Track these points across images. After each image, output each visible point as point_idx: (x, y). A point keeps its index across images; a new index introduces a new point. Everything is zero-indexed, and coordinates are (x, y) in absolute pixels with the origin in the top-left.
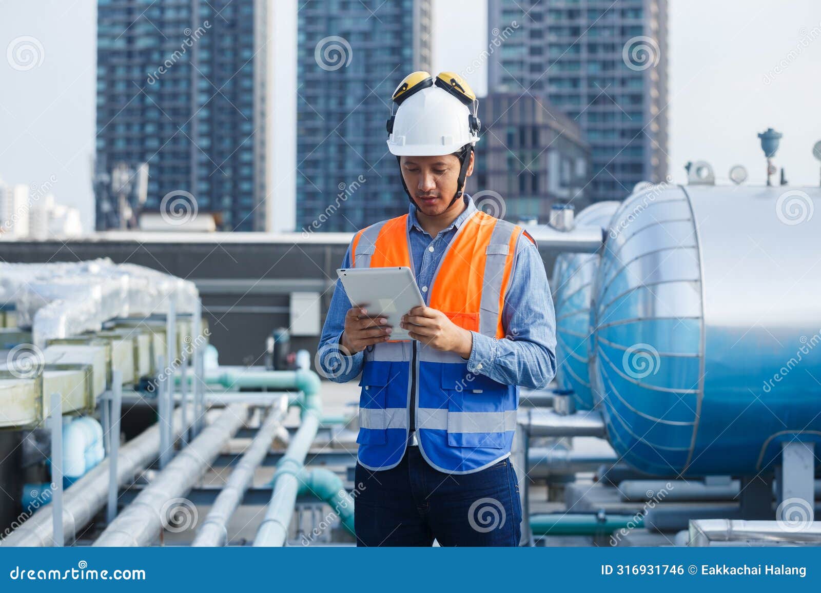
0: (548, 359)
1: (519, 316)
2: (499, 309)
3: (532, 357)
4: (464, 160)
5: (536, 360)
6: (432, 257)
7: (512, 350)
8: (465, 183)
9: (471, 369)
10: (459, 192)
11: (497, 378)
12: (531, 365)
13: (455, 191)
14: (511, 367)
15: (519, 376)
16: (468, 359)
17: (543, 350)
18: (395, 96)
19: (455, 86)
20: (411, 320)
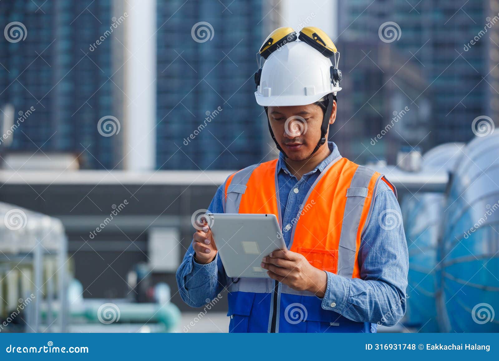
0: (397, 297)
1: (373, 256)
2: (355, 247)
3: (383, 296)
4: (327, 109)
5: (386, 299)
6: (296, 197)
7: (364, 290)
8: (328, 130)
9: (325, 307)
10: (323, 139)
11: (349, 316)
12: (382, 305)
13: (319, 138)
14: (363, 306)
15: (370, 314)
16: (323, 298)
17: (394, 290)
18: (261, 50)
19: (316, 40)
20: (273, 262)
